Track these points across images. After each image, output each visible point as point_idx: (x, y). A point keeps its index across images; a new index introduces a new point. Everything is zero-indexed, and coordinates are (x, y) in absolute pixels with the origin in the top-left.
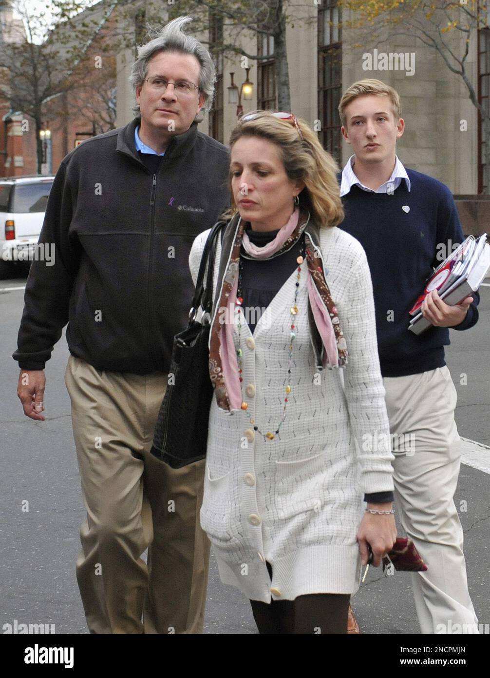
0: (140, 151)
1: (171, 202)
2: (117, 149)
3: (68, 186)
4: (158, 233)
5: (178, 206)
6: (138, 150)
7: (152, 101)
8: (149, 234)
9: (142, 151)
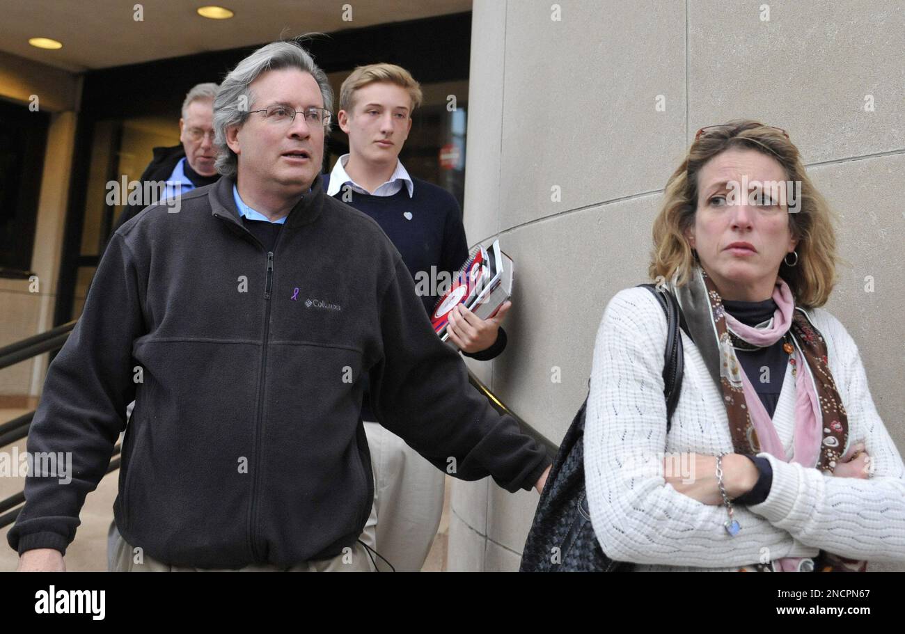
0: (244, 216)
1: (295, 294)
2: (213, 213)
3: (132, 266)
4: (275, 342)
5: (306, 300)
6: (241, 216)
7: (271, 141)
8: (260, 342)
9: (248, 217)
